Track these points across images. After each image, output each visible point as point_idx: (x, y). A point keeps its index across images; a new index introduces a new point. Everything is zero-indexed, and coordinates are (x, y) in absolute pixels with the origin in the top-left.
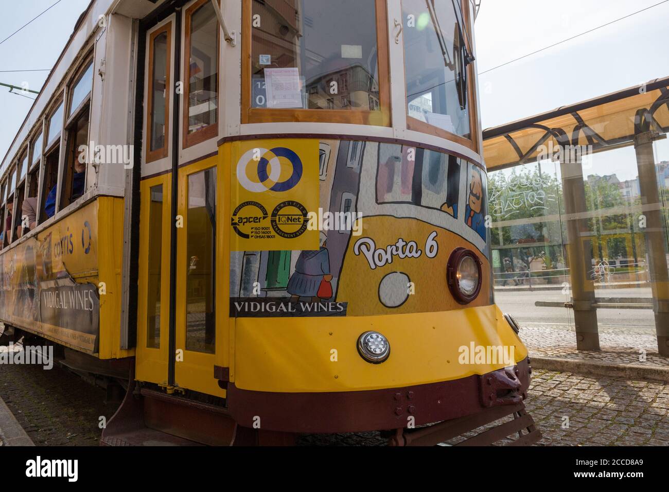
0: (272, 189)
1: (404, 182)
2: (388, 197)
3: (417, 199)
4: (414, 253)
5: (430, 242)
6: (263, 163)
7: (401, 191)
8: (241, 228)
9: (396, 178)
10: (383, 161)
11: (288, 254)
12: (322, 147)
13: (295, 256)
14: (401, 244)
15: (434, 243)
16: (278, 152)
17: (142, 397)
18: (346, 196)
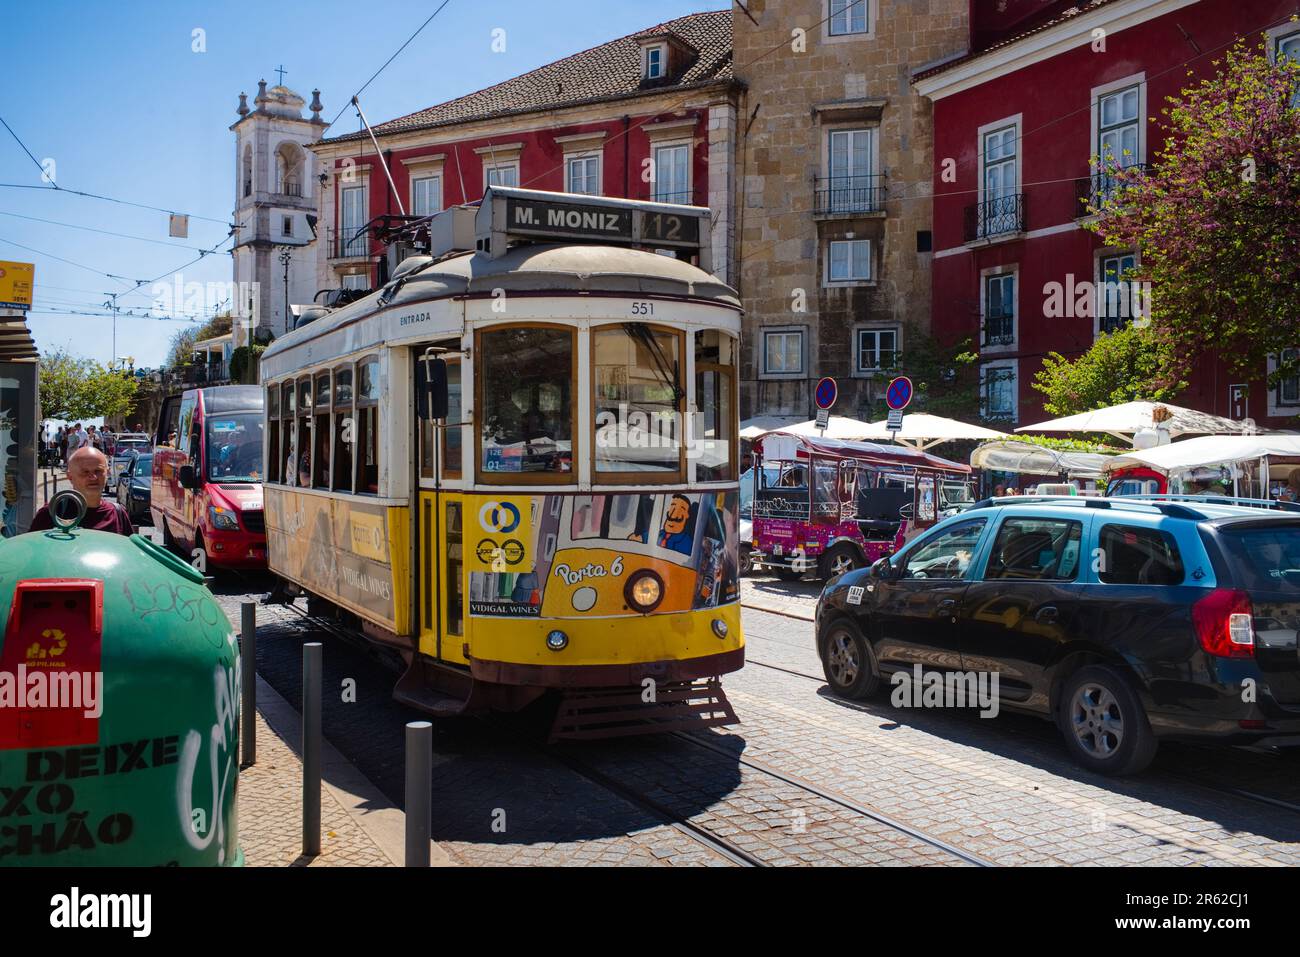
0: (501, 531)
1: (593, 523)
2: (580, 535)
3: (604, 534)
4: (600, 574)
5: (615, 564)
6: (495, 512)
7: (591, 529)
8: (482, 556)
9: (587, 520)
10: (577, 509)
11: (512, 575)
12: (533, 502)
13: (516, 577)
14: (589, 567)
15: (620, 565)
16: (505, 505)
17: (424, 664)
18: (550, 536)
